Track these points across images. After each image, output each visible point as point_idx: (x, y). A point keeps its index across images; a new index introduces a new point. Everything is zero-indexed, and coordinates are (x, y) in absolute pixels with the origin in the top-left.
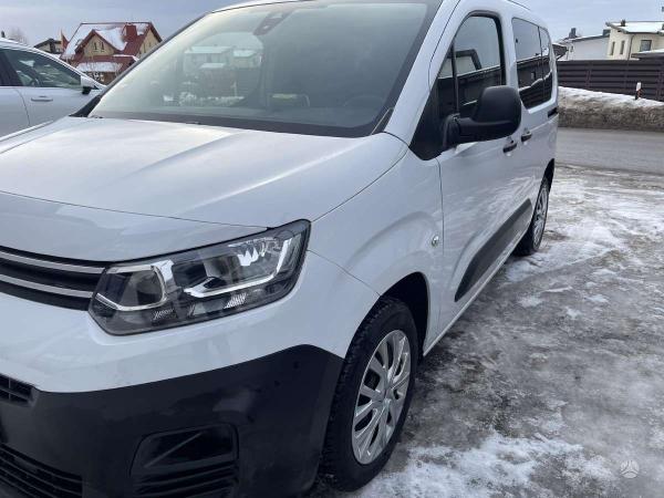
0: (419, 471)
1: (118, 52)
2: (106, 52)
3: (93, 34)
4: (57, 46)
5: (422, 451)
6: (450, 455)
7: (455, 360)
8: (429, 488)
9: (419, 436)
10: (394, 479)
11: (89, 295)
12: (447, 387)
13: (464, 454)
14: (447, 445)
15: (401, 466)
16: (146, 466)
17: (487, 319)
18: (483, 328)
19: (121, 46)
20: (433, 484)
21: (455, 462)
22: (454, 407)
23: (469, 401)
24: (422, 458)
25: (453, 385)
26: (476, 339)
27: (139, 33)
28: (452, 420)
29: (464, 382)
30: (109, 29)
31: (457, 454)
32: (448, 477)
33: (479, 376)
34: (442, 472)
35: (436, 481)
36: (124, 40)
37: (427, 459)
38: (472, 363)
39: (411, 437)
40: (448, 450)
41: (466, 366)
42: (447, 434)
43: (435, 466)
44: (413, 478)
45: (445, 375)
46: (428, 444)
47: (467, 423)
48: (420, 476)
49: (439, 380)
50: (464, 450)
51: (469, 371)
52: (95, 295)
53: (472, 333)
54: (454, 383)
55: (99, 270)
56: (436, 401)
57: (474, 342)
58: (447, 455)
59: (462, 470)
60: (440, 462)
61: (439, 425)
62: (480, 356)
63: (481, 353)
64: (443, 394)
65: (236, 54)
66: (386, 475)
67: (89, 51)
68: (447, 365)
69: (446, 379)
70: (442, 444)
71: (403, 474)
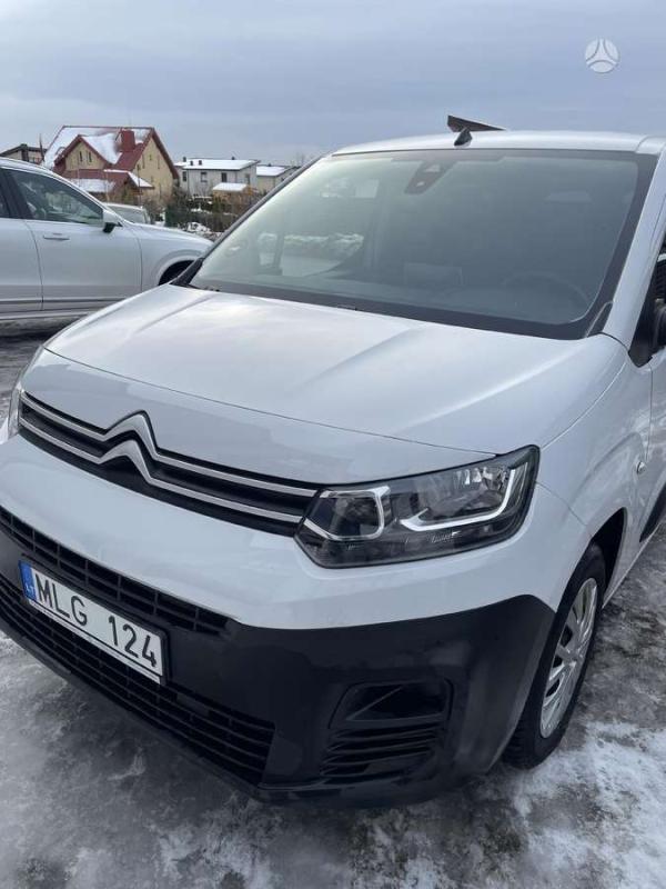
0: (602, 751)
1: (110, 166)
2: (95, 164)
3: (79, 141)
4: (31, 154)
5: (601, 727)
6: (636, 735)
7: (623, 615)
8: (618, 773)
9: (593, 707)
10: (574, 759)
11: (296, 519)
12: (619, 649)
13: (655, 734)
14: (631, 722)
15: (578, 744)
16: (350, 718)
17: (655, 562)
18: (651, 574)
19: (113, 158)
20: (623, 769)
21: (645, 744)
22: (631, 675)
23: (651, 670)
24: (602, 735)
25: (626, 648)
26: (645, 588)
27: (137, 142)
28: (633, 692)
29: (641, 645)
30: (98, 135)
31: (647, 735)
32: (640, 762)
33: (658, 638)
34: (631, 755)
35: (626, 765)
36: (118, 149)
37: (609, 738)
38: (647, 620)
39: (584, 709)
40: (633, 729)
41: (639, 623)
42: (628, 709)
43: (619, 747)
44: (595, 759)
45: (614, 634)
46: (607, 719)
47: (653, 697)
48: (605, 758)
49: (606, 638)
50: (654, 731)
51: (644, 630)
52: (303, 520)
53: (638, 580)
54: (627, 645)
55: (311, 493)
56: (607, 666)
57: (644, 593)
58: (633, 735)
59: (655, 755)
60: (625, 742)
61: (617, 696)
62: (655, 612)
63: (655, 607)
64: (615, 658)
65: (261, 171)
66: (561, 753)
67: (72, 163)
68: (613, 620)
69: (615, 638)
70: (624, 720)
71: (583, 754)
